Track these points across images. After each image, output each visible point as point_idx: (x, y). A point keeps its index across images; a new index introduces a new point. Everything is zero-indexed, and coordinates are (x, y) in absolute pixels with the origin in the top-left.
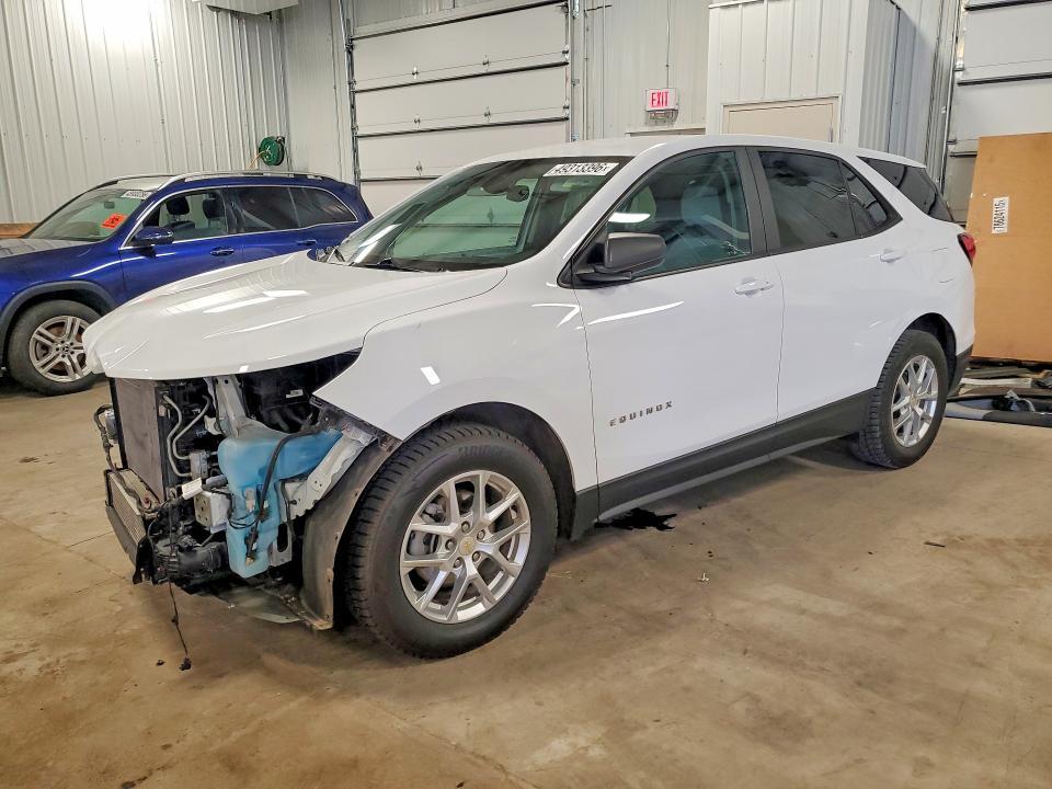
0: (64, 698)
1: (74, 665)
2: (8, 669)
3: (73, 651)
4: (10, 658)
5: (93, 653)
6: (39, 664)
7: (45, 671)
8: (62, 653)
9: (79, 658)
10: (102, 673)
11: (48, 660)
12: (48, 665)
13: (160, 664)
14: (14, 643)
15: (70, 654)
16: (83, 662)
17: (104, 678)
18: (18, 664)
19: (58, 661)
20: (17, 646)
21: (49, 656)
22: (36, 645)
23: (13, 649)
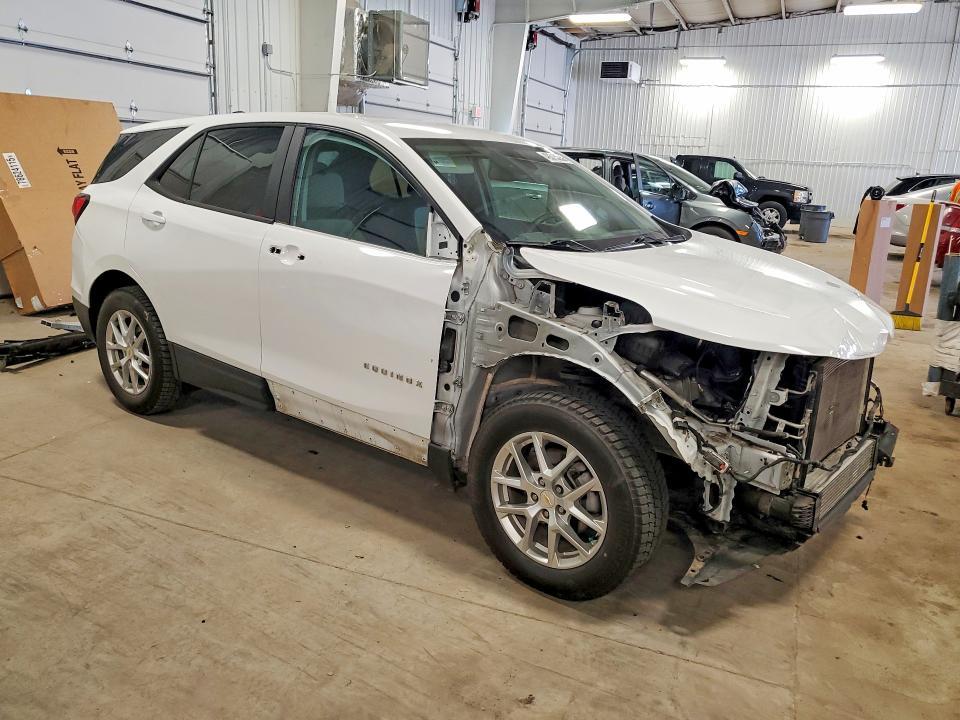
0: (931, 560)
1: (908, 573)
2: (952, 602)
3: (900, 582)
4: (946, 609)
5: (888, 570)
6: (930, 590)
7: (930, 582)
8: (907, 585)
9: (900, 574)
10: (896, 556)
11: (921, 588)
12: (924, 584)
13: (859, 537)
14: (935, 618)
15: (904, 581)
16: (901, 570)
17: (899, 554)
18: (943, 600)
19: (916, 582)
20: (935, 614)
21: (918, 590)
22: (921, 604)
23: (939, 614)
